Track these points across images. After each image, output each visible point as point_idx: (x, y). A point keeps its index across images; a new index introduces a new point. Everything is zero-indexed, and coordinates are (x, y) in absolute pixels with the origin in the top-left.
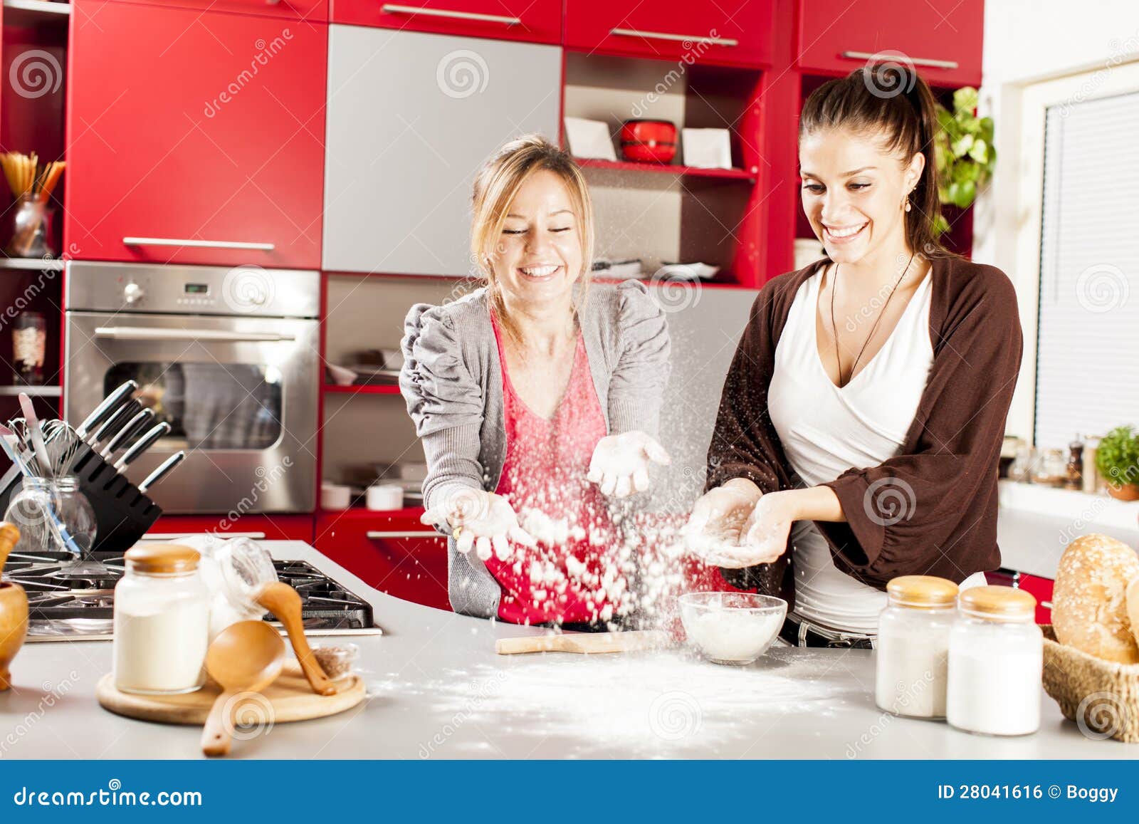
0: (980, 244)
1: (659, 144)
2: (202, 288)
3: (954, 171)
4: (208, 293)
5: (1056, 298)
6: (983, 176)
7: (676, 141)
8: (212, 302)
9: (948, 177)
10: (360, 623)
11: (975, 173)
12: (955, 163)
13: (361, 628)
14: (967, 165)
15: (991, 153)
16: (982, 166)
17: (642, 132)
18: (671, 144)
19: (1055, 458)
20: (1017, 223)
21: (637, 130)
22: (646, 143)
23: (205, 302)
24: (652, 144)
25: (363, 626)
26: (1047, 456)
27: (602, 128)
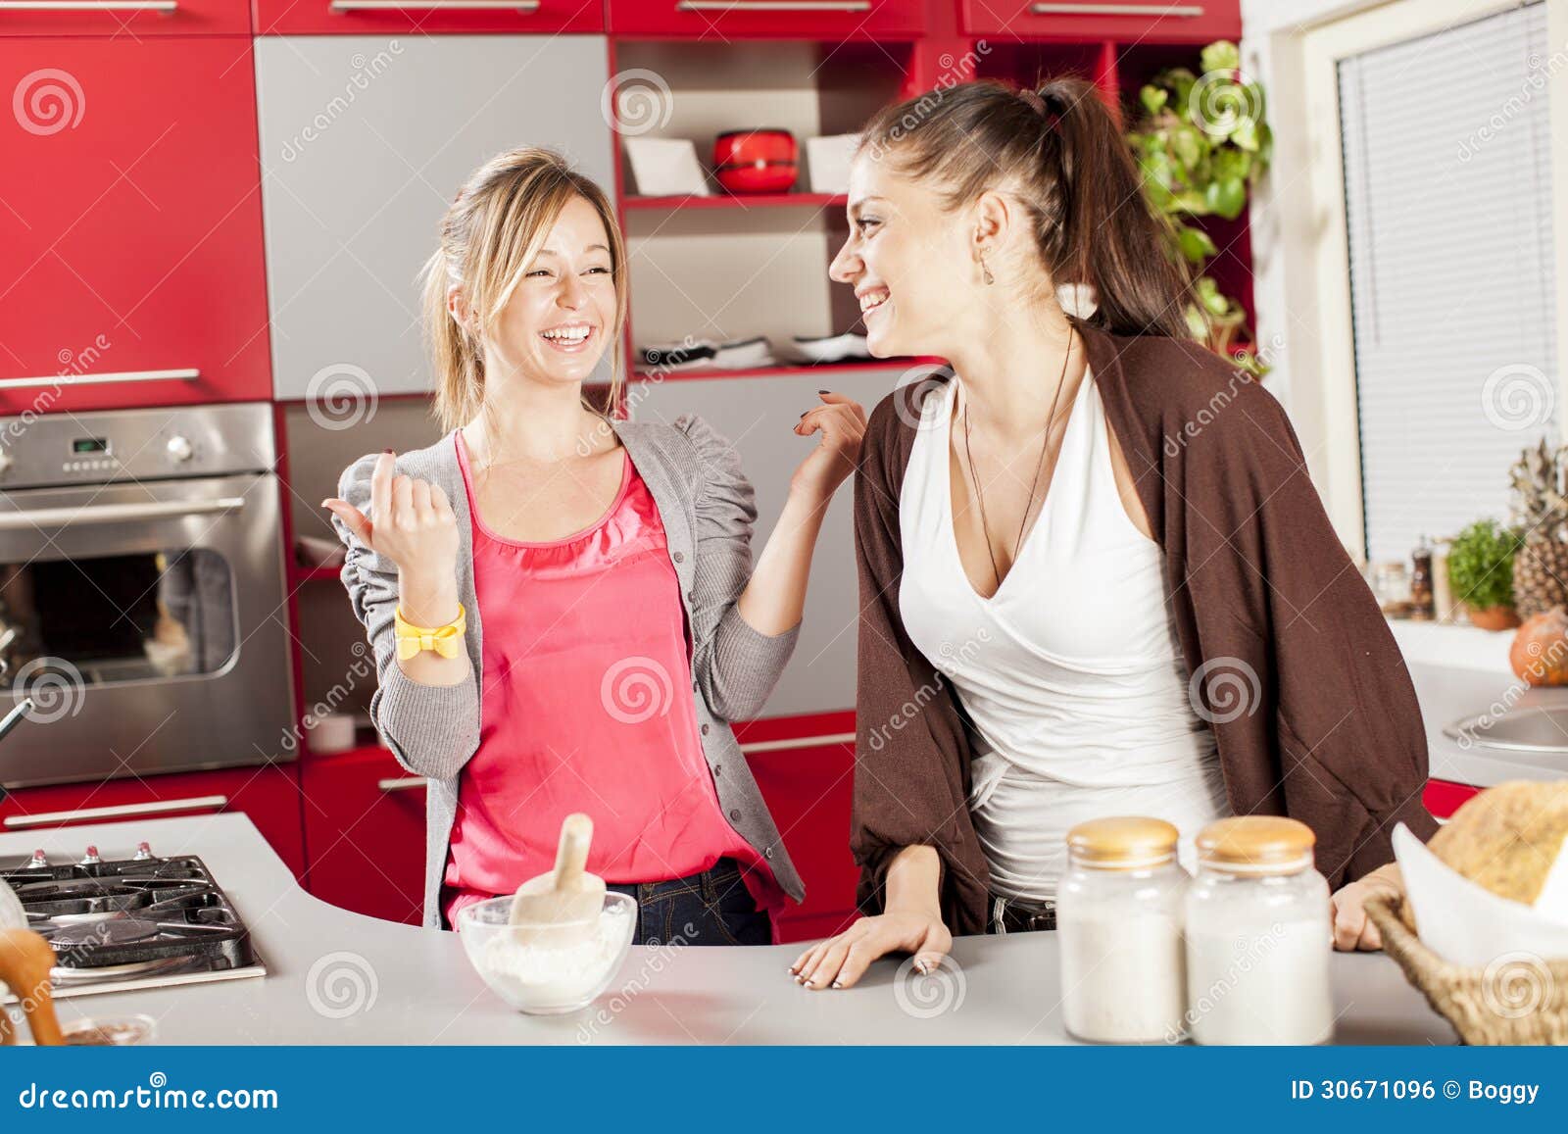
0: (1265, 269)
1: (770, 164)
2: (98, 445)
3: (1214, 165)
4: (108, 451)
5: (1377, 338)
6: (1256, 169)
7: (796, 157)
8: (115, 463)
9: (1205, 174)
10: (228, 961)
11: (1243, 167)
12: (1214, 152)
13: (231, 968)
14: (1230, 155)
15: (1264, 133)
16: (1253, 155)
17: (743, 149)
18: (790, 163)
19: (1394, 575)
20: (1313, 233)
21: (736, 147)
22: (750, 165)
23: (105, 465)
24: (761, 165)
25: (233, 965)
26: (1382, 573)
27: (684, 150)
